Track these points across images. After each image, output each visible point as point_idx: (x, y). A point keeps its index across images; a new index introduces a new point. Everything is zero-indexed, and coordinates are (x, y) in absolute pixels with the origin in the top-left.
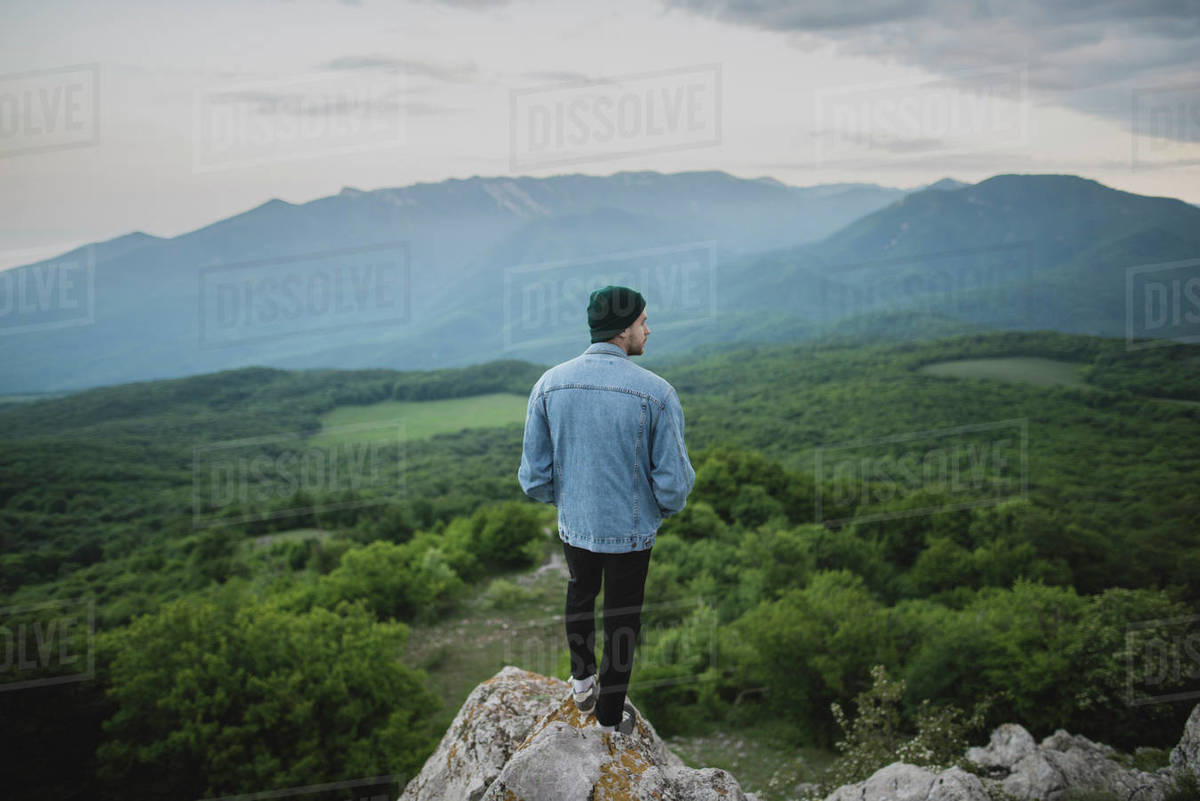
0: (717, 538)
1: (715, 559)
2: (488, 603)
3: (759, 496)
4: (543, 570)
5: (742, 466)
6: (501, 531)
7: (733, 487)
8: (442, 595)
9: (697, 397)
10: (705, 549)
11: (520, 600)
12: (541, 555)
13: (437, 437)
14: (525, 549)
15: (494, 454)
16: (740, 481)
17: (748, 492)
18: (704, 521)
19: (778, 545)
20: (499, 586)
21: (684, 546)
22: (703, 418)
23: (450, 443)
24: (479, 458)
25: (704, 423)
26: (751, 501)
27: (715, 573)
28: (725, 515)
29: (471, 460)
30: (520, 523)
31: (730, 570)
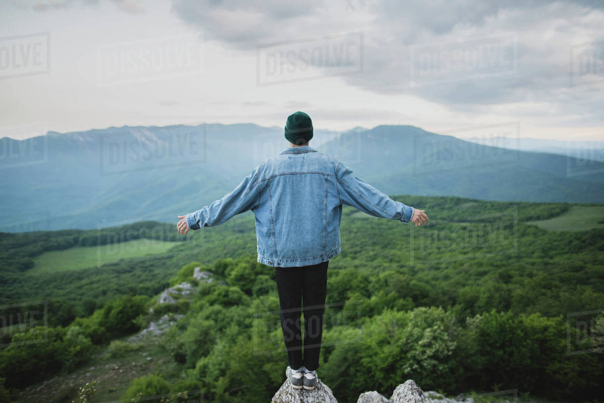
0: (243, 304)
1: (239, 315)
2: (108, 355)
3: (267, 280)
4: (145, 331)
5: (258, 266)
6: (121, 312)
7: (253, 277)
8: (79, 354)
9: (246, 235)
10: (235, 312)
11: (128, 351)
12: (144, 323)
13: (104, 265)
14: (134, 321)
15: (138, 272)
16: (257, 274)
17: (261, 279)
18: (235, 296)
19: (270, 305)
20: (115, 344)
21: (224, 311)
22: (249, 245)
23: (112, 268)
24: (128, 275)
25: (249, 248)
26: (262, 283)
27: (239, 324)
28: (249, 292)
29: (123, 276)
30: (132, 307)
31: (247, 321)
